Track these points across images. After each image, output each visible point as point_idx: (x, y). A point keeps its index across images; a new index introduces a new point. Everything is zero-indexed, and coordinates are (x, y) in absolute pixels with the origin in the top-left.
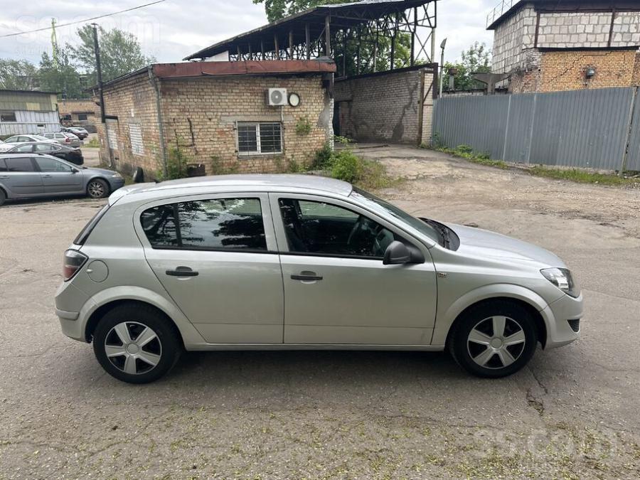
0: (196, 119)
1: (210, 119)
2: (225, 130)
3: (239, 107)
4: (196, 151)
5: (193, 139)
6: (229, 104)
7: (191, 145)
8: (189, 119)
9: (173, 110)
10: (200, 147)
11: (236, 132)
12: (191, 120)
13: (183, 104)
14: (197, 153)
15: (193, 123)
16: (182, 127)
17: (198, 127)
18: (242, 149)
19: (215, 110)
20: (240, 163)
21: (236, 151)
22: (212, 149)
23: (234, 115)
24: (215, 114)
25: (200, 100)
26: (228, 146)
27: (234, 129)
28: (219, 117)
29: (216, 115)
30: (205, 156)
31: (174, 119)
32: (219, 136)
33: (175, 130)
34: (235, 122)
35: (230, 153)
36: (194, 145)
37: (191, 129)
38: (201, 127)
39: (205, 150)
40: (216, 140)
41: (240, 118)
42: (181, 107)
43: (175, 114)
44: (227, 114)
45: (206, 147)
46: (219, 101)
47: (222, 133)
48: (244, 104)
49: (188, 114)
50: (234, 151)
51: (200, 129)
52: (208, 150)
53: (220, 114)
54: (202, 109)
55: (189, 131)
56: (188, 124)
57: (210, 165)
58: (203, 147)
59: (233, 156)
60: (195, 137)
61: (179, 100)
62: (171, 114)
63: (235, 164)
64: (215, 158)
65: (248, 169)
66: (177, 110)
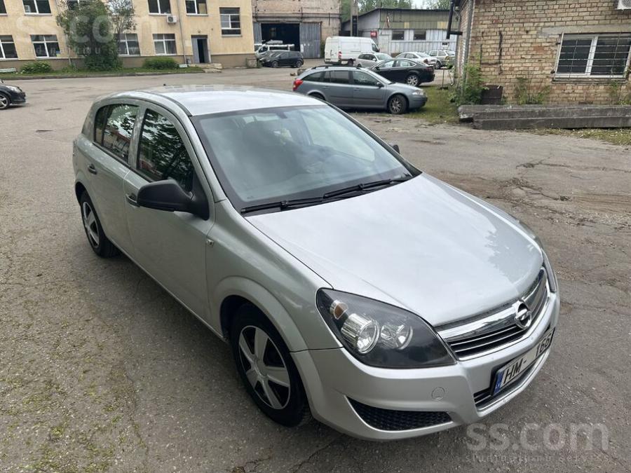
0: (509, 31)
1: (527, 32)
2: (543, 45)
3: (572, 14)
4: (501, 70)
5: (500, 55)
6: (558, 11)
7: (496, 64)
8: (500, 32)
9: (484, 22)
10: (506, 66)
11: (560, 47)
12: (503, 33)
13: (497, 13)
14: (501, 72)
15: (504, 37)
16: (491, 42)
17: (510, 41)
18: (561, 70)
19: (536, 20)
20: (555, 88)
21: (553, 72)
22: (521, 69)
23: (561, 26)
24: (536, 24)
25: (519, 8)
26: (544, 65)
27: (557, 44)
28: (539, 28)
29: (537, 26)
30: (511, 77)
31: (483, 33)
32: (534, 53)
33: (482, 45)
34: (560, 35)
35: (544, 74)
36: (500, 63)
37: (500, 44)
38: (513, 41)
39: (512, 69)
40: (529, 57)
41: (568, 30)
42: (495, 18)
43: (486, 26)
44: (553, 24)
45: (514, 65)
46: (546, 7)
47: (540, 48)
48: (581, 10)
49: (501, 26)
50: (549, 72)
51: (512, 44)
52: (517, 69)
53: (542, 24)
54: (519, 19)
55: (498, 46)
56: (498, 38)
57: (514, 88)
58: (510, 65)
59: (547, 77)
60: (503, 53)
61: (493, 10)
62: (480, 26)
63: (546, 88)
64: (521, 80)
65: (565, 95)
66: (489, 22)
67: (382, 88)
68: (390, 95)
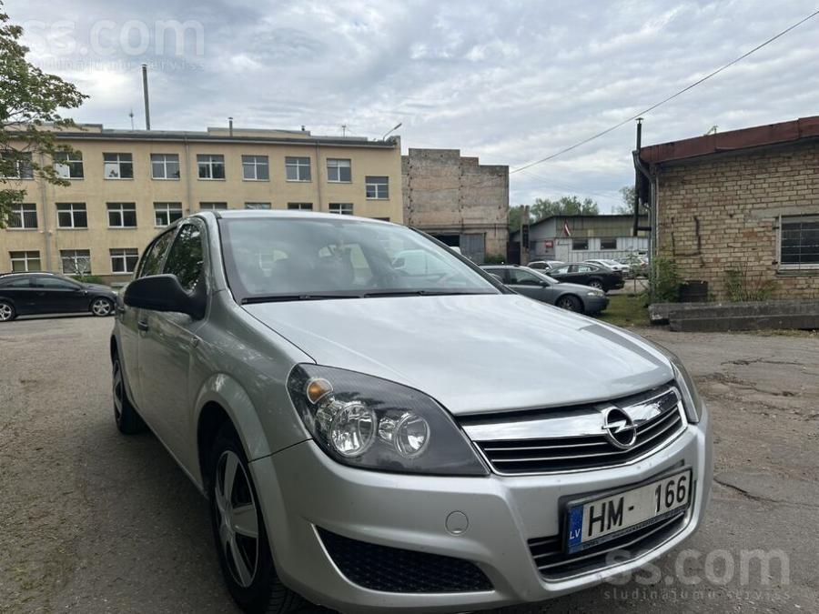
0: (706, 215)
1: (731, 216)
2: (755, 230)
3: (789, 193)
4: (703, 262)
5: (699, 245)
6: (768, 190)
7: (695, 254)
8: (695, 218)
9: (673, 207)
10: (708, 256)
11: (779, 233)
12: (699, 218)
13: (688, 196)
14: (703, 265)
15: (701, 223)
16: (684, 229)
17: (710, 228)
18: (785, 260)
19: (740, 202)
20: (781, 282)
21: (775, 263)
22: (731, 259)
23: (776, 207)
24: (742, 207)
25: (716, 189)
26: (760, 254)
27: (775, 228)
28: (747, 211)
29: (743, 210)
30: (717, 270)
31: (673, 219)
32: (745, 240)
33: (672, 233)
34: (777, 218)
35: (763, 265)
36: (700, 253)
37: (697, 231)
38: (714, 227)
39: (717, 260)
40: (739, 245)
41: (787, 211)
42: (685, 201)
43: (675, 211)
44: (764, 205)
45: (719, 256)
46: (752, 186)
47: (752, 234)
48: (799, 187)
49: (695, 210)
50: (770, 263)
51: (712, 231)
52: (724, 260)
53: (749, 206)
54: (718, 201)
55: (694, 234)
56: (694, 224)
57: (723, 283)
58: (714, 256)
59: (769, 269)
60: (703, 242)
61: (683, 192)
62: (668, 212)
63: (769, 282)
64: (732, 274)
65: (797, 291)
66: (679, 206)
67: (547, 288)
68: (557, 296)
